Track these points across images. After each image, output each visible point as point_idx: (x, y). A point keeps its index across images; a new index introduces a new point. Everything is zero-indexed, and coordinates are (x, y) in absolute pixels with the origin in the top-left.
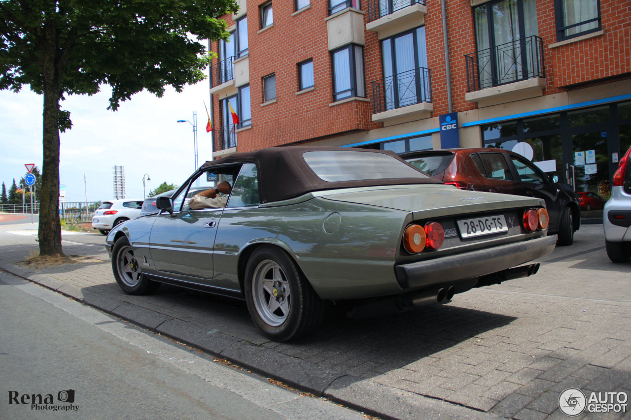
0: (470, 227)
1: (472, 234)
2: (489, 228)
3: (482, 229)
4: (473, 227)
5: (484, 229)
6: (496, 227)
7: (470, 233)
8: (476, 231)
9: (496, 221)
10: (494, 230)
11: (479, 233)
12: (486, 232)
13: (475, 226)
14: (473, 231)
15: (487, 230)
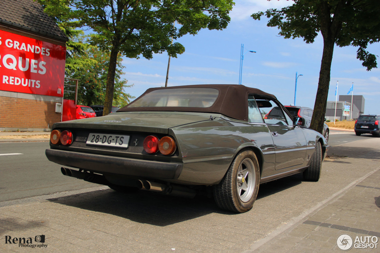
0: (95, 138)
1: (94, 143)
2: (109, 142)
3: (104, 141)
4: (98, 139)
5: (105, 142)
6: (116, 142)
7: (93, 142)
8: (98, 141)
9: (119, 139)
10: (113, 144)
11: (100, 143)
12: (106, 144)
13: (99, 139)
14: (96, 141)
15: (107, 143)
